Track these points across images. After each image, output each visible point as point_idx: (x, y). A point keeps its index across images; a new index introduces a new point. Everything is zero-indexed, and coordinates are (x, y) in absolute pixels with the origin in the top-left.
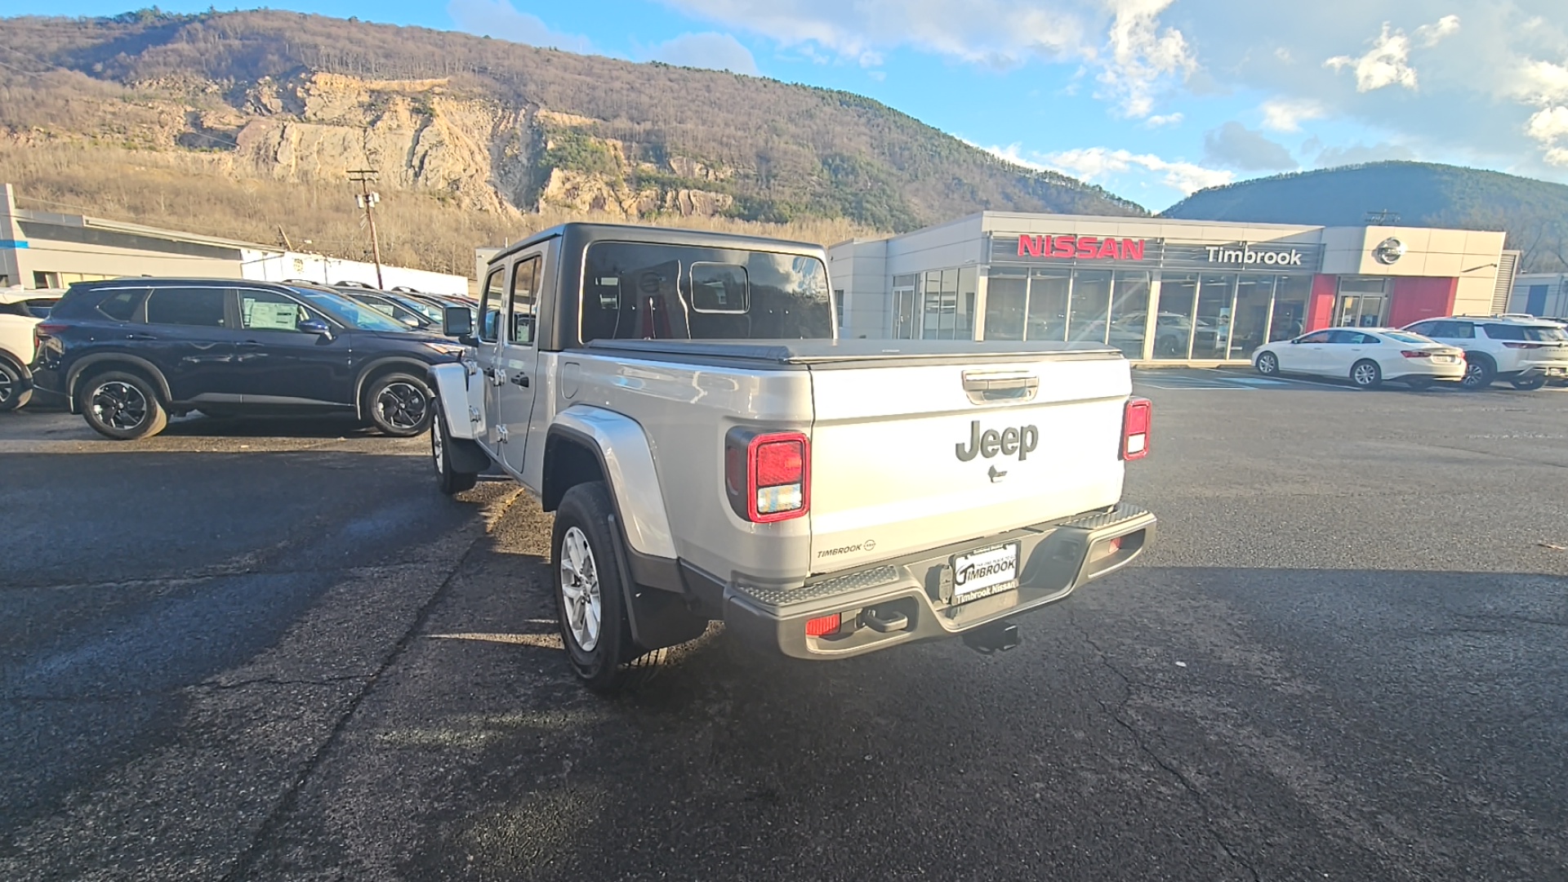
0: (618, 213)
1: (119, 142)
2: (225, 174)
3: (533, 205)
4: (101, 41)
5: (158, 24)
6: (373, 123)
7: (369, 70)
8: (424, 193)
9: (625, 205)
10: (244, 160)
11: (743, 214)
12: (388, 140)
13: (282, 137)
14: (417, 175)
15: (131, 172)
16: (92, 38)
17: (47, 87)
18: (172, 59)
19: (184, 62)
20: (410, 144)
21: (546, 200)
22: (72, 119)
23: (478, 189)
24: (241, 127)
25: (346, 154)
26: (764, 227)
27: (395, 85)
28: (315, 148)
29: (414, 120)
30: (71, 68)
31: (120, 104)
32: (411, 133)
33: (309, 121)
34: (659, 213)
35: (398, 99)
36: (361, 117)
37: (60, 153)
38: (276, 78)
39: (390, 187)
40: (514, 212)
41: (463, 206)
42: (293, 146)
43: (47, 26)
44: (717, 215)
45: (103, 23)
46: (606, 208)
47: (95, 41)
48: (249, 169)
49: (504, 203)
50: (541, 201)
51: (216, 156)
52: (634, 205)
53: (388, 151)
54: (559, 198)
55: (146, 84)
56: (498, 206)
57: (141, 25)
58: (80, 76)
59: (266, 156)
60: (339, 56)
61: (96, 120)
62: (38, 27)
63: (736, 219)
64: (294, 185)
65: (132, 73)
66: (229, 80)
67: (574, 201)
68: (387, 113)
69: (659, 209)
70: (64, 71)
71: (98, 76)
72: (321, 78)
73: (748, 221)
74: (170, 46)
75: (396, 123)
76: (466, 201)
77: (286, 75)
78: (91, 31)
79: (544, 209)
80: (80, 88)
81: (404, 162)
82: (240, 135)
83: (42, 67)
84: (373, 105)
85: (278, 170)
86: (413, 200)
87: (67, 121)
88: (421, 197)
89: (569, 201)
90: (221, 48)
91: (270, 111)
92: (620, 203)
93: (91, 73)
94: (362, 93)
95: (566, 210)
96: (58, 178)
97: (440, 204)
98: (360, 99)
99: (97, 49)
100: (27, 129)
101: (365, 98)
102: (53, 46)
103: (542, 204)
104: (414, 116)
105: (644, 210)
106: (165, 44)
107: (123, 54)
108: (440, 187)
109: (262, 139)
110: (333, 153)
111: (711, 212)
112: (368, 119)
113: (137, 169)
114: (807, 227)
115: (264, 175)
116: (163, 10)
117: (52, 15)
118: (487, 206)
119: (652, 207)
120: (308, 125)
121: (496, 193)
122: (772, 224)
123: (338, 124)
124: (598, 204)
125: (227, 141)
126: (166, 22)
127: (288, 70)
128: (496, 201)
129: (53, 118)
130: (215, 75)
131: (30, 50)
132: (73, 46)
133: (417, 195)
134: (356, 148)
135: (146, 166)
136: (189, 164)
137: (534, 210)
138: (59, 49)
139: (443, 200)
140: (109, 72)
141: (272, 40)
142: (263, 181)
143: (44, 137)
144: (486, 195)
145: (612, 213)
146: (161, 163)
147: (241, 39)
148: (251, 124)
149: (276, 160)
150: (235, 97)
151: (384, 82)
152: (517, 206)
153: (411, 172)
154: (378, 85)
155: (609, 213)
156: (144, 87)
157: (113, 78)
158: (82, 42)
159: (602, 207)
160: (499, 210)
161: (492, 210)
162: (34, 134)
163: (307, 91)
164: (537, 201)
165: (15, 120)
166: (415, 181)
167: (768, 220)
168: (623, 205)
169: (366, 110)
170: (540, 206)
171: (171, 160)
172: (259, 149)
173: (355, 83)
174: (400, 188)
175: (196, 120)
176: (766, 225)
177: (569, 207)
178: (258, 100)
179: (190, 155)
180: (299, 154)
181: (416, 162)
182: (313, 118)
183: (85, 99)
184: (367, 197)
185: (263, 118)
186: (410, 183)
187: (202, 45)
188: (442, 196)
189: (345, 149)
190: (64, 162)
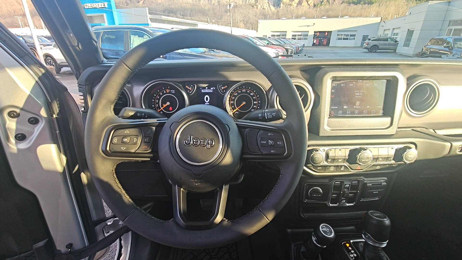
0: (306, 6)
2: (202, 4)
3: (279, 5)
8: (248, 5)
9: (309, 3)
11: (354, 2)
15: (183, 6)
21: (283, 4)
23: (263, 2)
26: (362, 7)
34: (321, 5)
40: (273, 8)
41: (258, 8)
44: (344, 3)
46: (303, 4)
49: (270, 5)
50: (282, 4)
52: (313, 2)
54: (287, 2)
56: (268, 7)
63: (351, 4)
64: (216, 6)
67: (292, 3)
69: (321, 3)
73: (356, 5)
76: (259, 6)
79: (282, 7)
86: (245, 7)
88: (247, 6)
89: (290, 3)
92: (308, 2)
95: (289, 6)
97: (252, 8)
103: (282, 5)
105: (316, 4)
108: (252, 2)
111: (341, 2)
113: (184, 5)
114: (382, 5)
115: (210, 3)
118: (265, 7)
119: (319, 2)
121: (268, 2)
122: (367, 5)
124: (300, 3)
128: (268, 5)
133: (246, 6)
135: (186, 4)
136: (194, 2)
137: (279, 7)
139: (253, 6)
142: (209, 5)
144: (265, 4)
145: (304, 6)
152: (274, 6)
155: (303, 6)
159: (301, 4)
160: (268, 8)
161: (266, 8)
164: (280, 4)
167: (365, 3)
168: (308, 3)
170: (281, 6)
174: (242, 4)
176: (364, 5)
177: (290, 5)
184: (230, 5)
186: (245, 2)
188: (253, 5)
190: (170, 4)
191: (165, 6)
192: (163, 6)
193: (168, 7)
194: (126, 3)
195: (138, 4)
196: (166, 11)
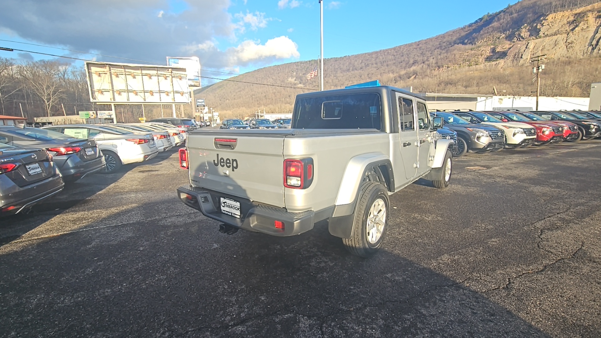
1: (467, 65)
2: (500, 68)
4: (469, 31)
5: (488, 19)
6: (573, 30)
7: (576, 5)
8: (596, 57)
10: (508, 61)
12: (580, 36)
13: (526, 48)
14: (593, 49)
15: (468, 74)
16: (467, 31)
17: (450, 52)
18: (491, 29)
19: (494, 29)
20: (593, 34)
22: (455, 60)
24: (510, 48)
25: (555, 48)
27: (589, 7)
28: (541, 49)
29: (597, 22)
30: (458, 44)
31: (469, 51)
32: (594, 29)
33: (540, 37)
35: (590, 14)
36: (567, 28)
37: (450, 72)
38: (528, 24)
39: (576, 58)
42: (530, 50)
43: (454, 32)
45: (470, 25)
47: (467, 33)
48: (509, 64)
51: (498, 62)
53: (579, 41)
55: (480, 42)
57: (483, 21)
58: (460, 45)
59: (518, 56)
60: (561, 4)
61: (462, 59)
62: (451, 33)
64: (527, 67)
65: (476, 40)
66: (509, 31)
68: (582, 23)
70: (456, 45)
71: (466, 44)
72: (550, 17)
74: (490, 26)
75: (586, 25)
77: (534, 21)
78: (466, 30)
80: (459, 50)
81: (587, 44)
82: (509, 51)
83: (450, 46)
84: (575, 21)
85: (522, 61)
86: (589, 62)
87: (454, 61)
88: (594, 60)
90: (509, 19)
91: (523, 38)
93: (463, 43)
94: (570, 16)
96: (447, 80)
98: (568, 20)
99: (467, 35)
100: (443, 67)
101: (572, 19)
102: (454, 38)
104: (597, 20)
106: (489, 25)
107: (475, 34)
109: (517, 51)
110: (549, 48)
112: (571, 28)
113: (470, 73)
115: (515, 65)
116: (491, 13)
117: (456, 28)
120: (539, 40)
123: (555, 34)
125: (503, 55)
126: (491, 17)
127: (535, 18)
129: (450, 61)
130: (504, 31)
131: (448, 41)
132: (460, 36)
133: (591, 59)
134: (562, 44)
135: (473, 71)
136: (488, 67)
138: (456, 39)
140: (469, 42)
141: (531, 8)
142: (514, 68)
143: (446, 68)
146: (478, 69)
147: (518, 13)
148: (514, 47)
149: (522, 58)
150: (510, 38)
151: (584, 8)
153: (590, 48)
154: (578, 11)
156: (478, 44)
157: (470, 43)
158: (463, 34)
162: (444, 68)
163: (542, 25)
165: (440, 64)
166: (591, 53)
169: (570, 25)
171: (482, 67)
172: (515, 55)
173: (567, 13)
174: (582, 57)
175: (493, 51)
178: (519, 35)
179: (489, 64)
180: (532, 53)
181: (594, 42)
182: (543, 35)
183: (460, 53)
184: (539, 67)
185: (520, 42)
186: (589, 53)
187: (502, 21)
189: (556, 45)
190: (450, 75)
191: (441, 78)
192: (440, 78)
193: (446, 78)
194: (395, 80)
195: (408, 80)
196: (442, 84)
